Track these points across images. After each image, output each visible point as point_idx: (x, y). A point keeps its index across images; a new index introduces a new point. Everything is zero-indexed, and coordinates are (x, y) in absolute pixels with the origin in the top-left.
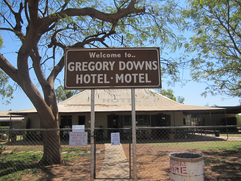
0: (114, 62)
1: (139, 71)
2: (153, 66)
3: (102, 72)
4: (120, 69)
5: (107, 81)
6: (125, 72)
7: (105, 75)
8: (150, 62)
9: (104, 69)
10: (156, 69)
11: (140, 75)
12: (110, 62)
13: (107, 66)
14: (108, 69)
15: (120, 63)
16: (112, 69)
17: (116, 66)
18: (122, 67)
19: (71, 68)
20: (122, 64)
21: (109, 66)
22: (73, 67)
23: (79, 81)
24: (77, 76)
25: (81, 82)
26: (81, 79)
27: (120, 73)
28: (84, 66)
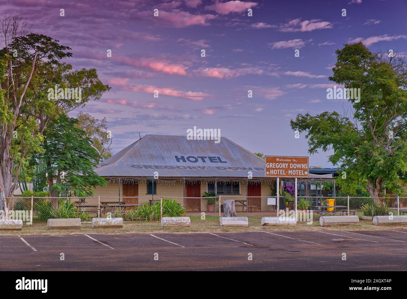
0: (288, 164)
1: (299, 169)
2: (305, 167)
3: (282, 169)
4: (291, 168)
5: (285, 173)
6: (293, 169)
7: (284, 170)
8: (304, 164)
9: (283, 167)
10: (306, 168)
11: (300, 171)
12: (286, 164)
13: (284, 166)
14: (285, 167)
15: (291, 164)
16: (287, 168)
17: (289, 166)
18: (291, 167)
19: (268, 166)
20: (291, 165)
21: (286, 166)
22: (269, 166)
23: (272, 173)
24: (271, 170)
25: (273, 174)
26: (273, 172)
27: (290, 169)
28: (274, 165)
